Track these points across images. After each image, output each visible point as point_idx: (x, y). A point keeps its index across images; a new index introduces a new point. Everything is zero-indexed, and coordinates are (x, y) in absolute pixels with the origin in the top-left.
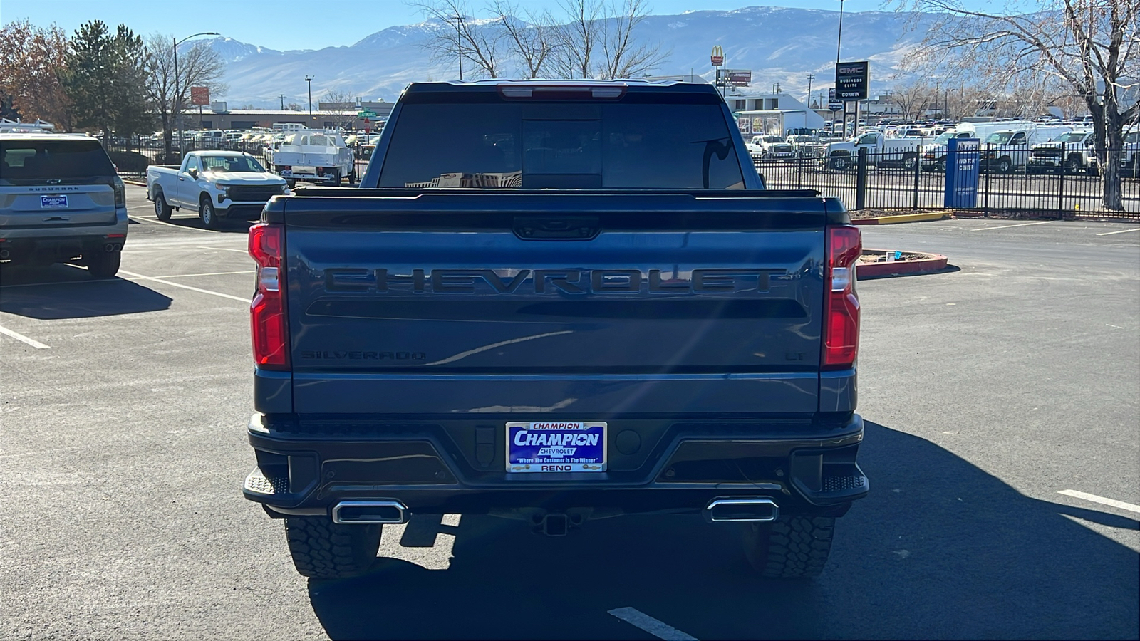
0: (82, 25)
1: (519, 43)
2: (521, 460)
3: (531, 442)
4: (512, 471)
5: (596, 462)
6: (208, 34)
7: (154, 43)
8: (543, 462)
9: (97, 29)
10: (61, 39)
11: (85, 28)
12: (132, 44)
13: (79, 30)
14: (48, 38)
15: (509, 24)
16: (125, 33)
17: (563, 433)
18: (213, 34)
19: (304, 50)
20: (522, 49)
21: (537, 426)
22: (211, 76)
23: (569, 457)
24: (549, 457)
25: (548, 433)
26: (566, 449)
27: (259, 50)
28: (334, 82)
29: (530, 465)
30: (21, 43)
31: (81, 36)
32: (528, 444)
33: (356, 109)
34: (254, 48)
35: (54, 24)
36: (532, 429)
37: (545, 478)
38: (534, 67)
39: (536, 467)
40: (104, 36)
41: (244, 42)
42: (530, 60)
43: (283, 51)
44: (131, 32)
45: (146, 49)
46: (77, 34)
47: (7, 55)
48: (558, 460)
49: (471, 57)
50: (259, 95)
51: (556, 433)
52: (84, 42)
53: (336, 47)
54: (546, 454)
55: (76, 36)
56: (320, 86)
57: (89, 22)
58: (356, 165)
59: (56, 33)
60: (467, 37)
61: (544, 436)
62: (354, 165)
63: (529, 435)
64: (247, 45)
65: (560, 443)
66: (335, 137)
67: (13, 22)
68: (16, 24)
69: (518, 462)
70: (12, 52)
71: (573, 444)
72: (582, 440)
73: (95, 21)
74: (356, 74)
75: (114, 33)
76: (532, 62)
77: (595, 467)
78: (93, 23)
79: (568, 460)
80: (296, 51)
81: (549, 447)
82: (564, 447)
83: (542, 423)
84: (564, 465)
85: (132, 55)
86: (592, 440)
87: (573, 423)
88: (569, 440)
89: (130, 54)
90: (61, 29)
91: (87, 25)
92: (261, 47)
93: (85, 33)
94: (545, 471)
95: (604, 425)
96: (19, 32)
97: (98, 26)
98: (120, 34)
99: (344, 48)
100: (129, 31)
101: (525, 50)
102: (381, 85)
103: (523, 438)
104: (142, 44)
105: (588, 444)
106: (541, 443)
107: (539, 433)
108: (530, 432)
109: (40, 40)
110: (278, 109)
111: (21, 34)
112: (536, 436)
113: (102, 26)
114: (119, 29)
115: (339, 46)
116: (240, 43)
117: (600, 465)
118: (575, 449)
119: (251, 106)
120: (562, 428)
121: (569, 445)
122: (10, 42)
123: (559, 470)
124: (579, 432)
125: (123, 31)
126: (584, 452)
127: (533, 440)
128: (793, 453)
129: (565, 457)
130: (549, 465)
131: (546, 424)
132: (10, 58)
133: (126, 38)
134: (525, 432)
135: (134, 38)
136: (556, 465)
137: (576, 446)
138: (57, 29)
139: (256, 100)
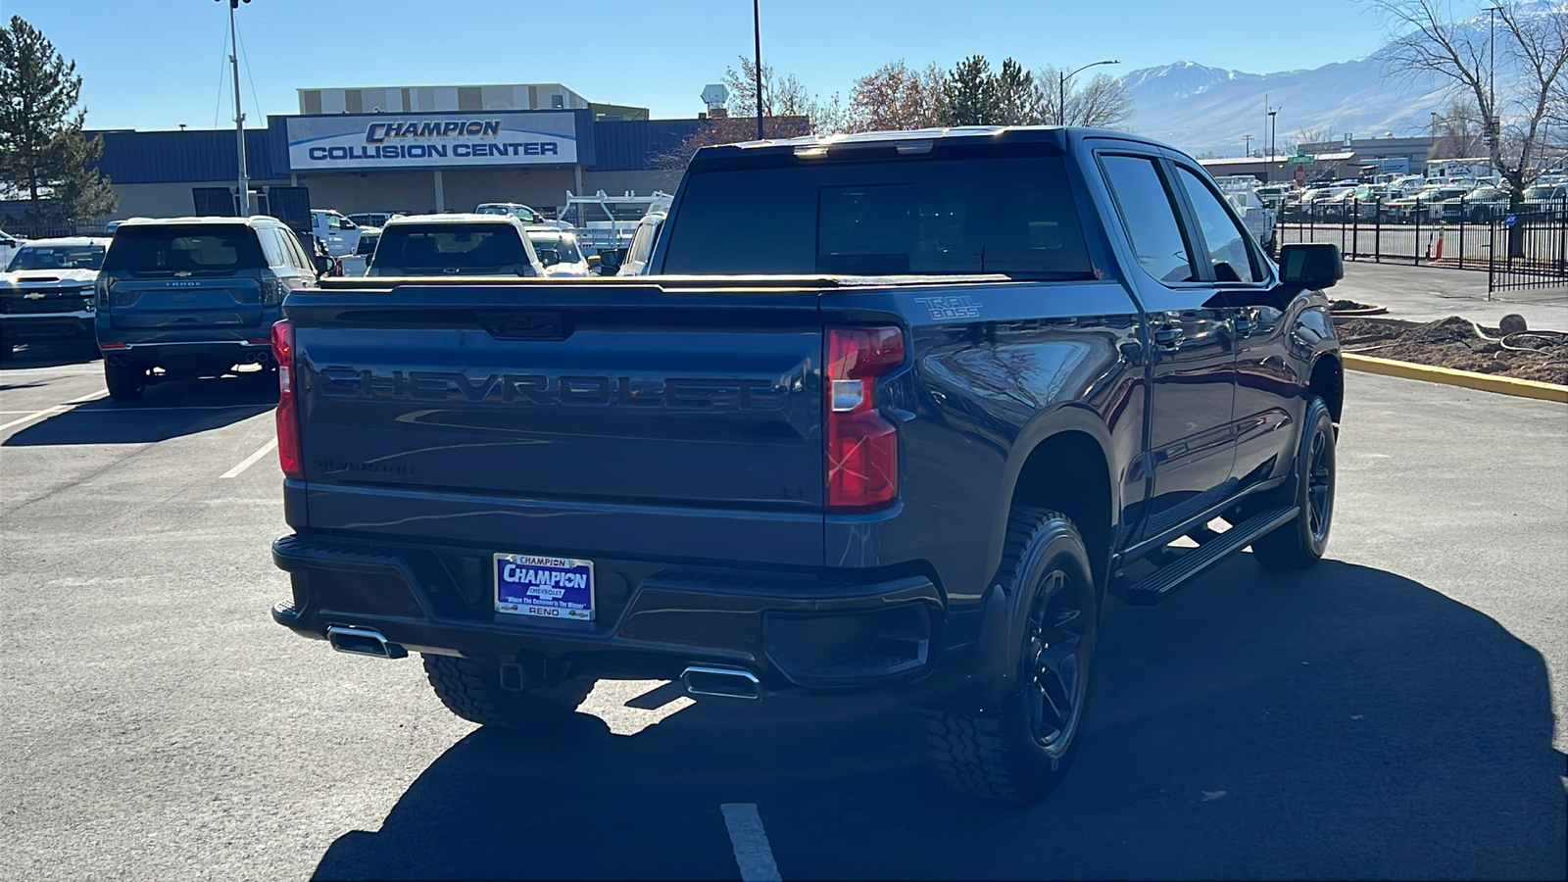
0: (958, 64)
1: (1522, 43)
2: (510, 599)
3: (520, 578)
4: (501, 611)
5: (584, 608)
6: (1105, 63)
7: (1044, 80)
8: (532, 604)
9: (975, 68)
10: (941, 83)
11: (962, 67)
12: (1019, 84)
13: (954, 71)
14: (922, 81)
15: (1508, 16)
16: (1012, 69)
17: (551, 570)
18: (1111, 62)
19: (1295, 71)
20: (1527, 51)
21: (524, 560)
22: (1116, 118)
23: (558, 600)
24: (538, 598)
25: (536, 569)
26: (555, 590)
27: (1231, 76)
28: (1332, 114)
29: (519, 606)
30: (894, 92)
31: (957, 77)
32: (517, 581)
33: (1343, 150)
34: (1223, 73)
35: (932, 64)
36: (519, 563)
37: (533, 623)
38: (1545, 78)
39: (524, 610)
40: (983, 75)
41: (1210, 66)
42: (1538, 67)
43: (1263, 74)
44: (1020, 68)
45: (1036, 88)
46: (952, 75)
47: (879, 107)
48: (547, 603)
49: (1442, 68)
50: (1227, 137)
51: (544, 569)
52: (959, 85)
53: (1340, 62)
54: (535, 594)
55: (951, 78)
56: (1314, 119)
57: (967, 58)
58: (1279, 231)
59: (935, 75)
60: (1439, 40)
61: (532, 572)
62: (1275, 232)
63: (518, 570)
64: (1214, 70)
65: (548, 583)
66: (1245, 193)
67: (886, 66)
68: (889, 68)
69: (507, 601)
70: (883, 103)
71: (561, 584)
72: (570, 580)
73: (974, 57)
74: (1366, 100)
75: (997, 71)
76: (1542, 70)
77: (583, 614)
78: (972, 60)
79: (556, 603)
80: (1283, 73)
81: (538, 585)
82: (553, 587)
83: (528, 557)
84: (552, 609)
85: (1019, 98)
86: (579, 581)
87: (559, 559)
88: (558, 579)
89: (1016, 96)
90: (940, 70)
91: (964, 63)
92: (1234, 71)
93: (961, 75)
94: (532, 613)
95: (590, 564)
96: (892, 77)
97: (976, 63)
98: (1005, 70)
99: (1352, 63)
100: (1017, 66)
101: (1532, 52)
102: (1404, 113)
103: (512, 574)
104: (1032, 82)
105: (576, 586)
106: (530, 581)
107: (528, 568)
108: (518, 566)
109: (915, 87)
110: (1242, 157)
111: (894, 80)
112: (524, 571)
113: (982, 63)
114: (1005, 65)
115: (1345, 62)
116: (1206, 68)
117: (587, 612)
118: (563, 591)
119: (1211, 153)
120: (548, 565)
121: (557, 585)
122: (881, 92)
123: (547, 615)
124: (567, 571)
125: (1010, 67)
126: (573, 595)
127: (521, 576)
128: (766, 614)
129: (554, 599)
130: (536, 607)
131: (532, 557)
132: (881, 111)
133: (1013, 77)
134: (514, 566)
135: (1022, 75)
136: (544, 608)
137: (564, 587)
138: (936, 71)
139: (1223, 144)
